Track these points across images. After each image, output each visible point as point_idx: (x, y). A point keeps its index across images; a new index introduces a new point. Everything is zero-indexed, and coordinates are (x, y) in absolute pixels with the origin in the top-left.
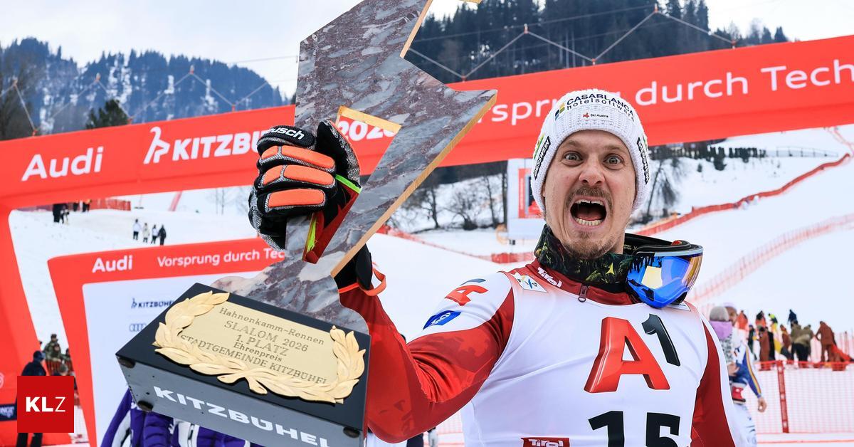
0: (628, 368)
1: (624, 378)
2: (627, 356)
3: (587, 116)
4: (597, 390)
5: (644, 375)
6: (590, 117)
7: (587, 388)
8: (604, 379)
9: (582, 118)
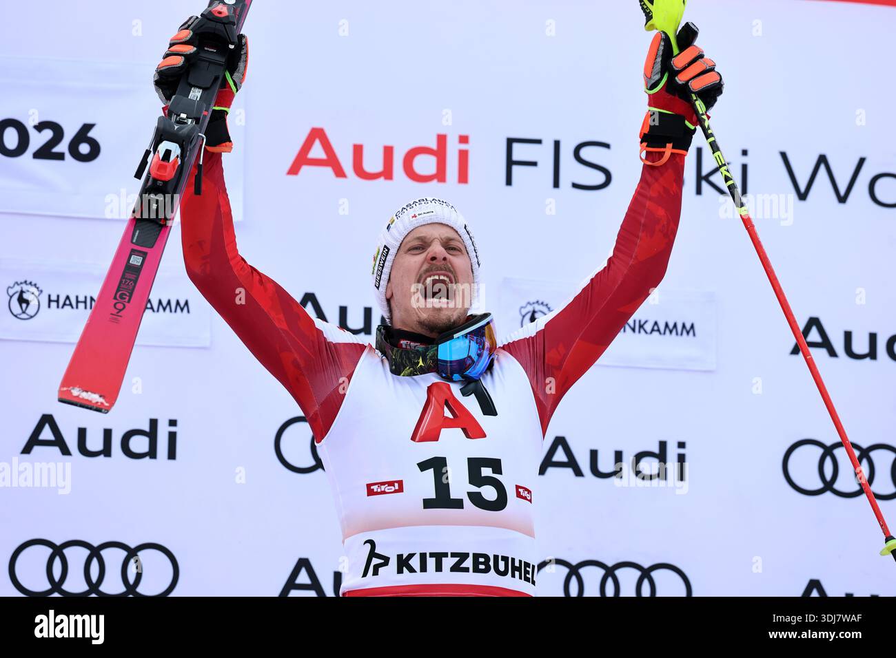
0: (449, 424)
1: (444, 431)
2: (448, 413)
3: (415, 216)
4: (422, 440)
5: (462, 429)
6: (418, 217)
7: (413, 438)
8: (427, 432)
9: (411, 219)
